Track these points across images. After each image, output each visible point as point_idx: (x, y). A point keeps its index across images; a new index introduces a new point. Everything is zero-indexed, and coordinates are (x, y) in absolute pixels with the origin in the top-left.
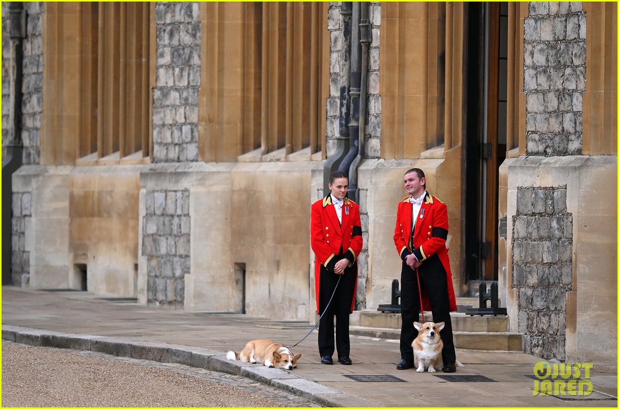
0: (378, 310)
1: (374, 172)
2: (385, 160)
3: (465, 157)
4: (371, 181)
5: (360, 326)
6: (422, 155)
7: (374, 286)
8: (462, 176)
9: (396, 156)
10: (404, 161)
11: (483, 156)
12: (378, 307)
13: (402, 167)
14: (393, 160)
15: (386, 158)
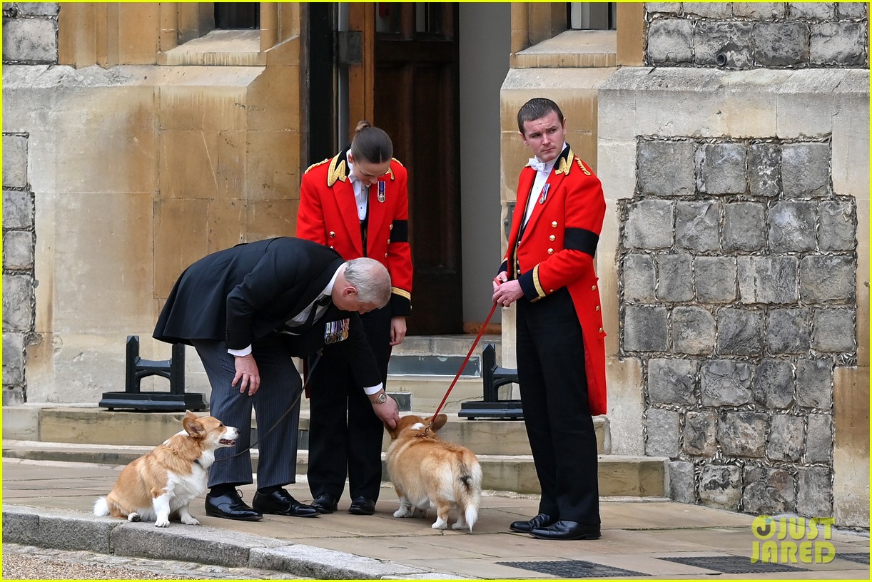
0: (101, 405)
1: (55, 95)
2: (75, 68)
3: (306, 63)
4: (43, 117)
5: (40, 440)
6: (169, 58)
7: (56, 350)
8: (301, 104)
9: (103, 60)
10: (124, 71)
11: (338, 58)
12: (100, 399)
13: (124, 84)
14: (95, 67)
15: (78, 64)
